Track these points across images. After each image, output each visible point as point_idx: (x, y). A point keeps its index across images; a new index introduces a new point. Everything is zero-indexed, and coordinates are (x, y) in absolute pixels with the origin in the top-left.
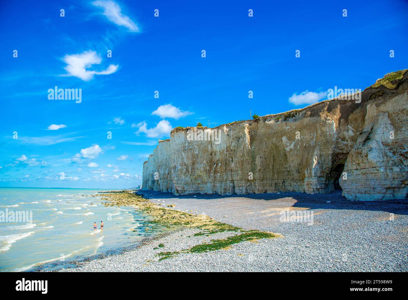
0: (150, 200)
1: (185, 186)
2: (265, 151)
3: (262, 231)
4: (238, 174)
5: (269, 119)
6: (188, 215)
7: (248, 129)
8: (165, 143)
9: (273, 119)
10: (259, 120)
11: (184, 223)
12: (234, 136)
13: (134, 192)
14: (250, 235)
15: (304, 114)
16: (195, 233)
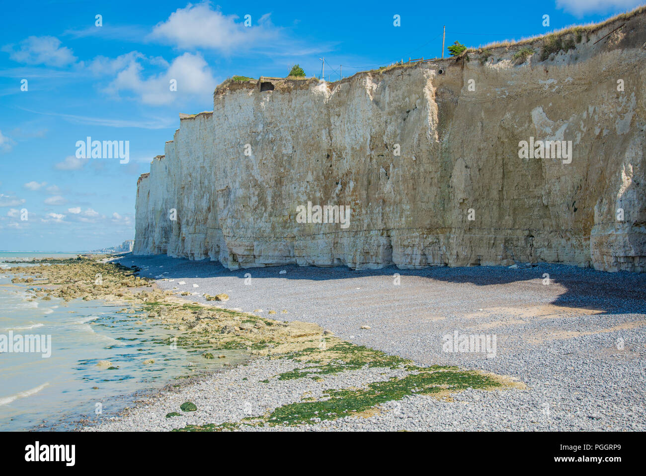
0: (158, 282)
1: (255, 243)
2: (479, 150)
3: (465, 369)
4: (403, 211)
5: (496, 55)
6: (262, 322)
7: (434, 87)
8: (197, 121)
9: (509, 55)
10: (468, 60)
11: (250, 343)
12: (394, 104)
13: (112, 259)
14: (431, 379)
15: (604, 40)
16: (281, 372)
